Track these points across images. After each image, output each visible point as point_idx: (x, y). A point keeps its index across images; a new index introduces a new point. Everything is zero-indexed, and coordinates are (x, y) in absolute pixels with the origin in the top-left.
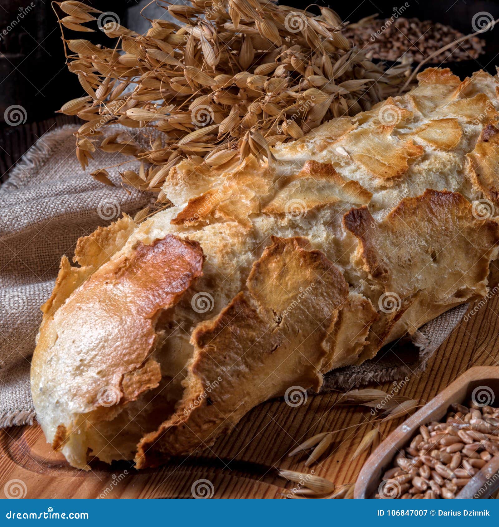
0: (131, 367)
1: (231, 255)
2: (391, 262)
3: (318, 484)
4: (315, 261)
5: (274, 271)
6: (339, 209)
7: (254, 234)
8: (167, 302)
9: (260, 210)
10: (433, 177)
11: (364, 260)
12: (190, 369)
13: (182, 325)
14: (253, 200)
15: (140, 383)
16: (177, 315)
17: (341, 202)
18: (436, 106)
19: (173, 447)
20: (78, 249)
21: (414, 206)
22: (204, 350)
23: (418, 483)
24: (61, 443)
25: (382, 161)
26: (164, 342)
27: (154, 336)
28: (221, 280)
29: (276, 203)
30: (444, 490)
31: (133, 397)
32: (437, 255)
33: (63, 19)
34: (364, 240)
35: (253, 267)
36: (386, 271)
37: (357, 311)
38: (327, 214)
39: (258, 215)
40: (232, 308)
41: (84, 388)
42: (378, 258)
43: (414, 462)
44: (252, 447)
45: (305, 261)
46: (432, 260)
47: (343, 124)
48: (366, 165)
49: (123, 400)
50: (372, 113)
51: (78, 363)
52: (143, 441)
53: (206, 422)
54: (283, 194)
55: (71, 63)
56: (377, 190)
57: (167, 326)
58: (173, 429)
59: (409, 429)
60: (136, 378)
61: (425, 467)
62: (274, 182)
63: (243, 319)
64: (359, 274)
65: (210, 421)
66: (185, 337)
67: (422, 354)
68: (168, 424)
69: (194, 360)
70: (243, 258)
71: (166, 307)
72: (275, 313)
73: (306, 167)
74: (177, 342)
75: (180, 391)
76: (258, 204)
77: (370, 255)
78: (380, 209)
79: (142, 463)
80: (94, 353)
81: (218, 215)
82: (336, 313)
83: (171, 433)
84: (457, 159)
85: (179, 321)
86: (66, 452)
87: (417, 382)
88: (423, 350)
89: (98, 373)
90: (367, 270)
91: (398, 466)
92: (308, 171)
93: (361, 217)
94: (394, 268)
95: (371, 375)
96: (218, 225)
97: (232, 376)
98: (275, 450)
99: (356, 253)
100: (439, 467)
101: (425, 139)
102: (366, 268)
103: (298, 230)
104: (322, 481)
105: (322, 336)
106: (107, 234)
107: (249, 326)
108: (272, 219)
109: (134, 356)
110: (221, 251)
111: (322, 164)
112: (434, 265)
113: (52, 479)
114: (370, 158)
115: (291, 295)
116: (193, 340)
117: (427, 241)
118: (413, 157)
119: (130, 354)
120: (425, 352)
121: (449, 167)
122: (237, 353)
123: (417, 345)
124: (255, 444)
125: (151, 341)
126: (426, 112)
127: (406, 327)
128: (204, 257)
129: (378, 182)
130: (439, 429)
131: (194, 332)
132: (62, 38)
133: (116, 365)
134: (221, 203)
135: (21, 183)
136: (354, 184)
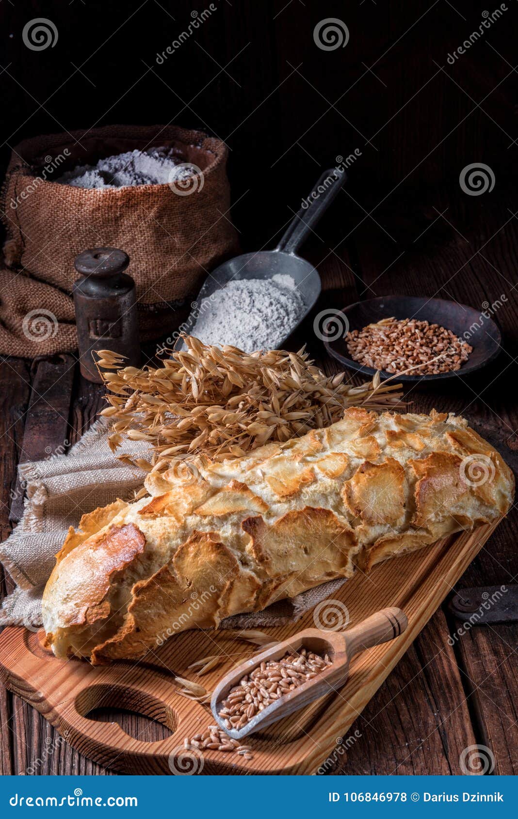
0: (94, 603)
1: (166, 540)
2: (272, 553)
3: (196, 688)
4: (218, 549)
5: (191, 553)
6: (244, 515)
7: (184, 527)
8: (119, 567)
9: (193, 511)
10: (316, 496)
11: (253, 551)
12: (128, 609)
13: (129, 581)
14: (189, 504)
15: (97, 614)
16: (126, 575)
17: (247, 510)
18: (343, 440)
19: (113, 655)
20: (82, 521)
21: (295, 517)
22: (138, 599)
23: (248, 697)
24: (49, 643)
25: (284, 483)
26: (116, 591)
27: (109, 587)
28: (156, 556)
29: (204, 508)
30: (261, 704)
31: (91, 623)
32: (308, 549)
33: (99, 362)
34: (254, 537)
35: (179, 549)
36: (267, 559)
37: (245, 582)
38: (235, 518)
39: (190, 515)
40: (159, 574)
41: (66, 612)
42: (263, 549)
43: (249, 684)
44: (171, 659)
45: (212, 548)
46: (304, 552)
47: (274, 449)
48: (272, 485)
49: (85, 623)
50: (299, 440)
51: (65, 596)
52: (96, 648)
53: (135, 642)
54: (211, 502)
55: (108, 384)
56: (275, 503)
57: (120, 580)
58: (113, 644)
59: (253, 663)
60: (95, 611)
61: (255, 688)
62: (207, 492)
63: (165, 582)
64: (250, 558)
65: (138, 642)
66: (129, 588)
67: (296, 611)
68: (110, 641)
69: (132, 604)
70: (174, 542)
71: (119, 570)
72: (187, 580)
73: (231, 484)
74: (124, 591)
75: (122, 621)
76: (192, 507)
77: (257, 548)
78: (273, 516)
79: (94, 661)
80: (75, 591)
81: (166, 512)
82: (228, 583)
83: (112, 646)
84: (337, 484)
85: (127, 578)
86: (53, 648)
87: (291, 629)
88: (297, 609)
89: (75, 605)
90: (255, 557)
91: (241, 685)
92: (231, 487)
93: (255, 523)
94: (274, 557)
95: (261, 620)
96: (164, 518)
97: (154, 616)
98: (184, 662)
99: (249, 544)
100: (262, 690)
101: (319, 468)
102: (254, 556)
103: (214, 527)
104: (198, 687)
105: (218, 597)
106: (103, 513)
107: (169, 587)
108: (198, 518)
109: (96, 597)
110: (160, 537)
111: (240, 483)
112: (305, 556)
113: (47, 663)
114: (276, 480)
115: (199, 569)
116: (132, 592)
117: (301, 540)
118: (305, 482)
119: (94, 595)
120: (298, 610)
121: (329, 490)
122: (159, 603)
123: (294, 605)
124: (173, 657)
125: (107, 589)
126: (333, 444)
127: (287, 593)
128: (146, 541)
129: (276, 497)
130: (272, 666)
131: (134, 586)
132: (99, 372)
133: (86, 601)
134: (170, 504)
135: (88, 444)
136: (258, 498)
